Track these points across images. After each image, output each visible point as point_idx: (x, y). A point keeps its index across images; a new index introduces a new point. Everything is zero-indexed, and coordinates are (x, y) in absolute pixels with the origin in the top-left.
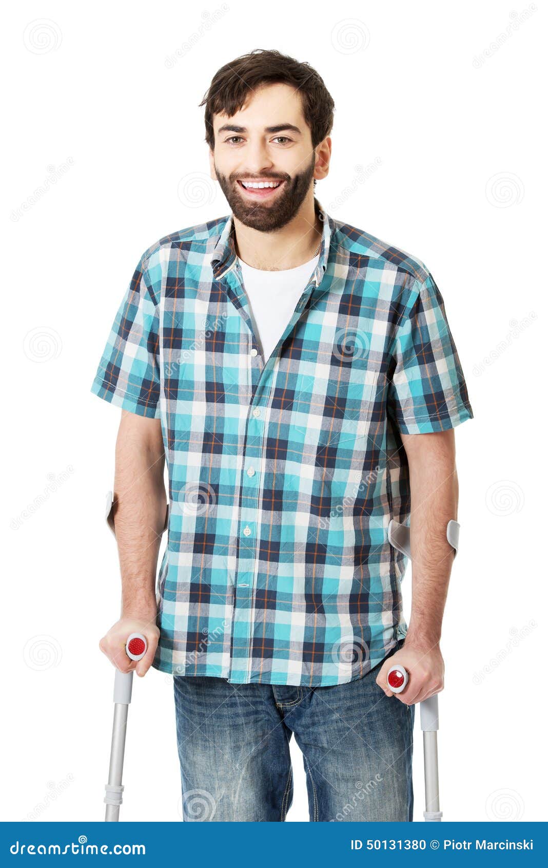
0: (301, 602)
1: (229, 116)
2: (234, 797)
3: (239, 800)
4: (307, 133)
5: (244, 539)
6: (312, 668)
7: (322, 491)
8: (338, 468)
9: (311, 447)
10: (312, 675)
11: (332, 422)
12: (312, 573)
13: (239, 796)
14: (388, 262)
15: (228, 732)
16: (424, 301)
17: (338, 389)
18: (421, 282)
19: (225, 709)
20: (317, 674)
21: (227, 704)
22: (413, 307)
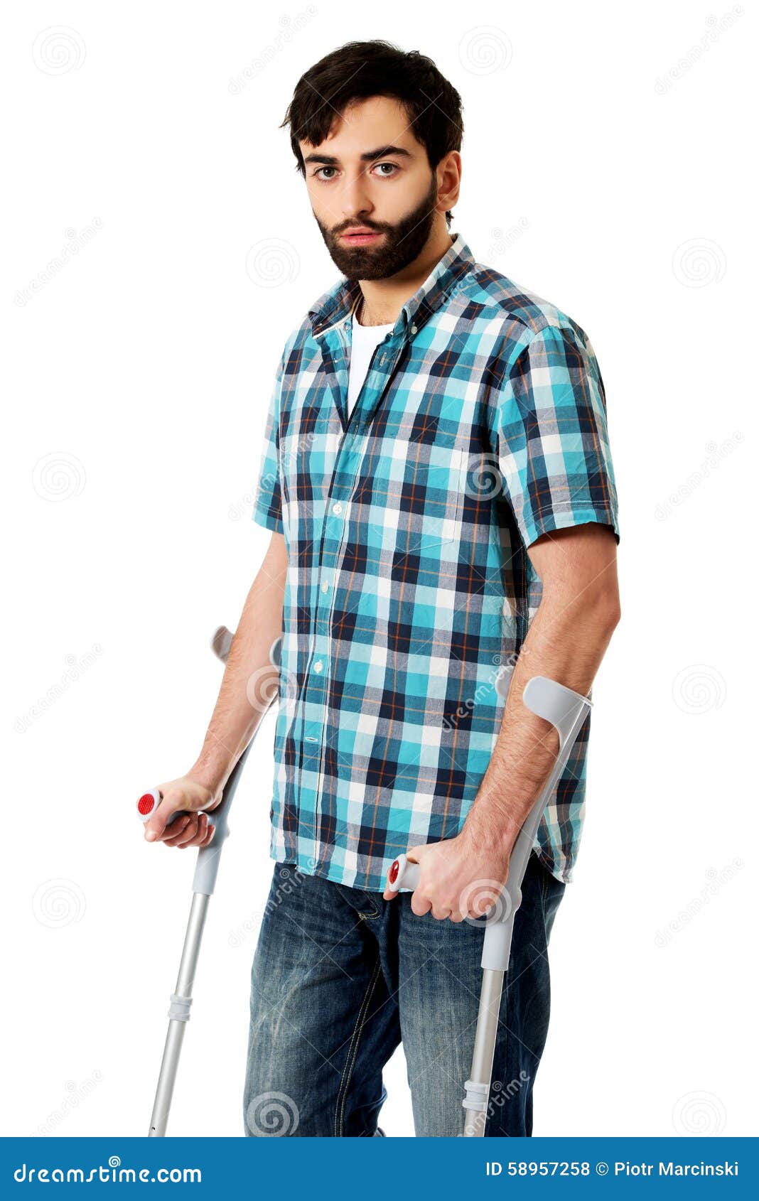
0: (361, 768)
1: (314, 146)
2: (274, 1028)
3: (279, 1034)
4: (421, 155)
5: (315, 676)
6: (369, 864)
7: (399, 615)
8: (421, 584)
9: (388, 552)
10: (368, 873)
11: (410, 519)
12: (387, 733)
13: (280, 1028)
14: (503, 310)
15: (284, 940)
16: (532, 355)
17: (416, 473)
18: (534, 331)
19: (289, 909)
20: (375, 873)
21: (293, 904)
22: (515, 365)
